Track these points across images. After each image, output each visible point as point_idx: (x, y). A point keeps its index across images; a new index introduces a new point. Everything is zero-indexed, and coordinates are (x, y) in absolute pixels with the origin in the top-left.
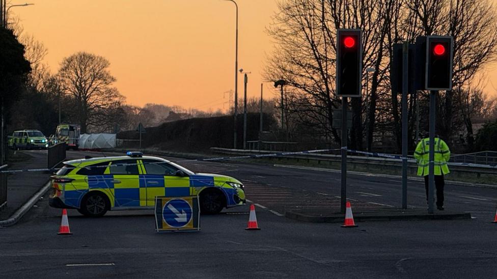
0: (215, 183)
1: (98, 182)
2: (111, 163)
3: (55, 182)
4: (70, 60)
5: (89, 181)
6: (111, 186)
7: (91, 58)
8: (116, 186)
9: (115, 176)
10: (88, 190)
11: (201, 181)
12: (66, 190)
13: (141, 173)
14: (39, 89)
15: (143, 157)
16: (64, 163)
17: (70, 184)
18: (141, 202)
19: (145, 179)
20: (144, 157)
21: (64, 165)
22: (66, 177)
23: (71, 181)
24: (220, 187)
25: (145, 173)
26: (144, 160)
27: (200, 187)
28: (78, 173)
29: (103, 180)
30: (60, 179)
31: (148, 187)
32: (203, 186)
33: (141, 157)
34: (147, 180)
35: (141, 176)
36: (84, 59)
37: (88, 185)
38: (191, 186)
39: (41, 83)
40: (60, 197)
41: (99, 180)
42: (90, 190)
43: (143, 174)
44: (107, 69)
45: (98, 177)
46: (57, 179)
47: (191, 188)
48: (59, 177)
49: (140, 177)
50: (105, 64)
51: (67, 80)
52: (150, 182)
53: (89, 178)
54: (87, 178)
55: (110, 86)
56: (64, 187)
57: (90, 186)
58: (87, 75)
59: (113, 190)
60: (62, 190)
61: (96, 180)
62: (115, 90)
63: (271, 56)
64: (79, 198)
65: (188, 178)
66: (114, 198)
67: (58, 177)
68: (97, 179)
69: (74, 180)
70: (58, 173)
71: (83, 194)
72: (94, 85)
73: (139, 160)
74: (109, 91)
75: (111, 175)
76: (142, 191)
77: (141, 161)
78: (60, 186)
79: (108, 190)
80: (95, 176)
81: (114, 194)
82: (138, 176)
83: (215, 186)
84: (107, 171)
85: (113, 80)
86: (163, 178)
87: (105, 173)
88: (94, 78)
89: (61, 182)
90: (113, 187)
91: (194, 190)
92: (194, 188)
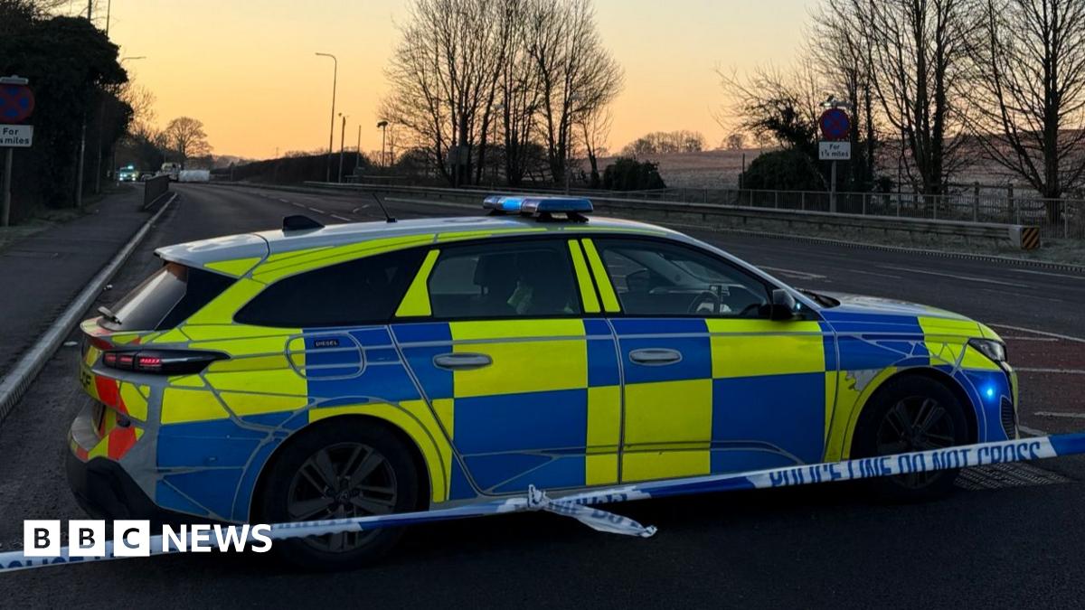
0: (933, 348)
1: (363, 364)
2: (433, 256)
3: (104, 363)
4: (175, 122)
5: (310, 359)
6: (440, 386)
7: (190, 121)
8: (467, 384)
9: (460, 330)
10: (305, 413)
11: (873, 342)
12: (165, 420)
13: (591, 305)
14: (150, 140)
15: (592, 220)
16: (167, 252)
17: (195, 380)
18: (591, 461)
19: (615, 337)
20: (597, 223)
21: (166, 264)
22: (172, 337)
23: (197, 362)
24: (949, 367)
25: (612, 305)
26: (601, 240)
27: (869, 373)
28: (247, 315)
29: (392, 354)
30: (134, 350)
31: (630, 381)
32: (884, 366)
33: (584, 221)
34: (628, 346)
35: (595, 323)
36: (185, 121)
37: (302, 386)
38: (830, 365)
39: (152, 135)
40: (127, 462)
41: (372, 355)
42: (316, 415)
43: (603, 313)
44: (201, 129)
45: (365, 339)
46: (120, 351)
47: (830, 377)
48: (133, 335)
49: (590, 329)
50: (200, 125)
51: (172, 135)
52: (640, 354)
53: (310, 343)
54: (299, 345)
55: (203, 140)
56: (155, 404)
57: (314, 389)
58: (187, 132)
59: (445, 407)
60: (143, 417)
61: (354, 356)
62: (206, 142)
63: (384, 96)
64: (245, 468)
65: (814, 326)
66: (447, 451)
67: (123, 338)
68: (358, 347)
69: (222, 356)
70: (122, 315)
71: (270, 439)
72: (191, 139)
73: (579, 237)
74: (202, 143)
75: (437, 323)
76: (603, 402)
77: (588, 243)
78: (133, 395)
79: (419, 407)
80: (345, 332)
81: (450, 426)
82: (577, 326)
83: (933, 362)
84: (416, 302)
85: (205, 135)
86: (705, 329)
87: (401, 312)
88: (191, 134)
89: (135, 369)
90: (447, 392)
91: (844, 385)
92: (843, 374)
